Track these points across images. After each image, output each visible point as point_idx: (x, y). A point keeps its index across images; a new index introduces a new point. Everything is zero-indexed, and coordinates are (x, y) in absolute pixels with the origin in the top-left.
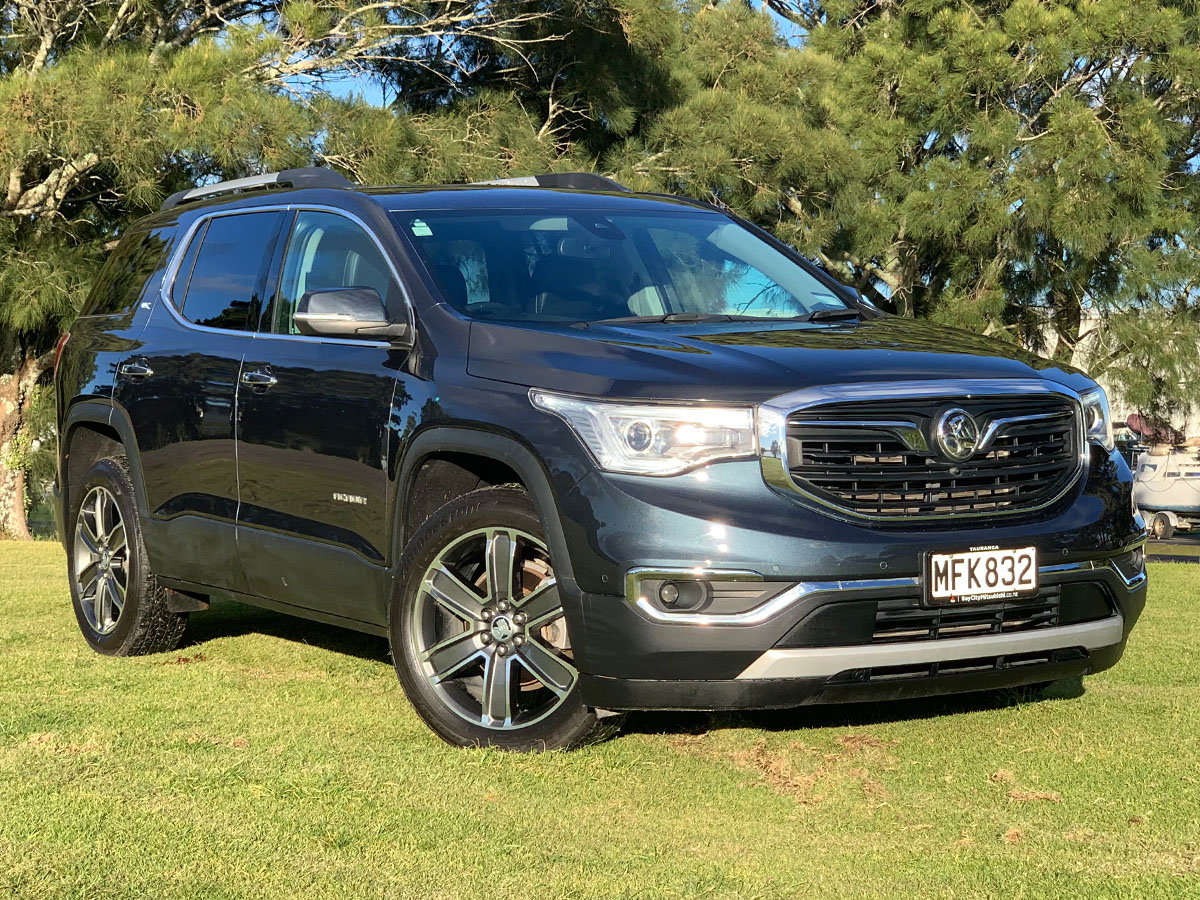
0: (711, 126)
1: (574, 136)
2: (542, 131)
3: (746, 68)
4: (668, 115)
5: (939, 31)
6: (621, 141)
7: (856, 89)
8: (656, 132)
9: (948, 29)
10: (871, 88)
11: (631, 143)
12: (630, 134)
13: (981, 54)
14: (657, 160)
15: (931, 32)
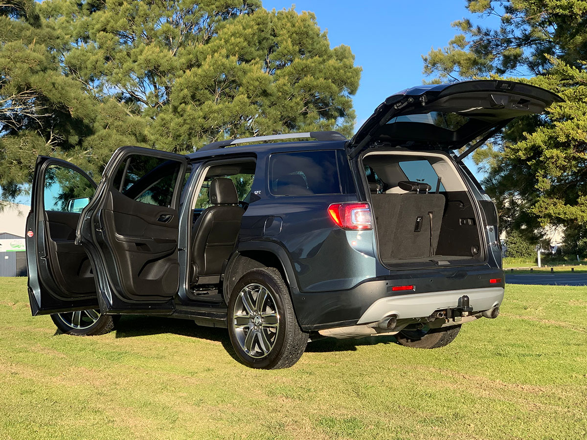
0: (104, 142)
1: (58, 145)
2: (49, 142)
3: (117, 123)
4: (89, 138)
5: (181, 111)
6: (74, 147)
7: (157, 129)
8: (85, 144)
9: (184, 110)
10: (161, 128)
11: (77, 148)
12: (77, 145)
13: (194, 118)
14: (87, 153)
15: (179, 111)
